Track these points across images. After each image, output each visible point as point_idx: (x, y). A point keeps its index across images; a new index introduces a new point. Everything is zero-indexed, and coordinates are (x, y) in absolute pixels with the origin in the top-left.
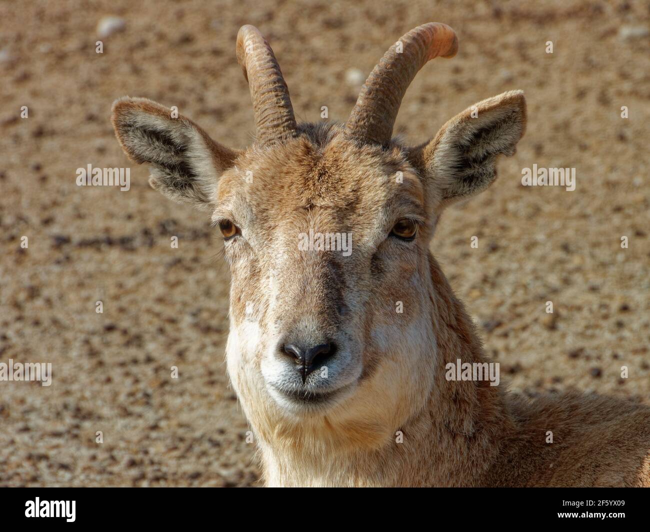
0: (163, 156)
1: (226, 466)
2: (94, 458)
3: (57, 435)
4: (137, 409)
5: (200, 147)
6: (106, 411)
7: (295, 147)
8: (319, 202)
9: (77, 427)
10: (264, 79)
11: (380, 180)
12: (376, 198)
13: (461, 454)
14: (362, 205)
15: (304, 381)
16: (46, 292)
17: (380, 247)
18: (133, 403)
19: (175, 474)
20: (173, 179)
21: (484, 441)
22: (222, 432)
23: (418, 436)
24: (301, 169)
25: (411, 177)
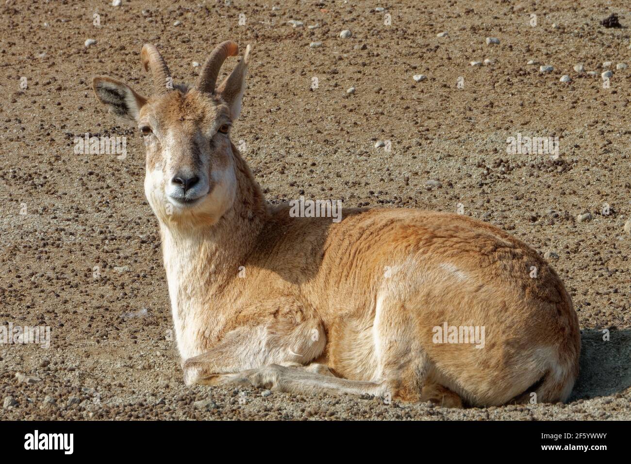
0: (115, 101)
1: (142, 233)
2: (85, 230)
3: (69, 220)
4: (103, 209)
5: (131, 96)
6: (89, 210)
7: (175, 94)
8: (187, 117)
9: (77, 216)
10: (159, 66)
11: (214, 108)
12: (212, 116)
13: (247, 226)
14: (206, 119)
15: (185, 193)
16: (63, 158)
17: (213, 136)
18: (101, 206)
19: (120, 237)
20: (119, 110)
21: (257, 221)
22: (140, 218)
23: (229, 219)
24: (178, 104)
25: (225, 106)
